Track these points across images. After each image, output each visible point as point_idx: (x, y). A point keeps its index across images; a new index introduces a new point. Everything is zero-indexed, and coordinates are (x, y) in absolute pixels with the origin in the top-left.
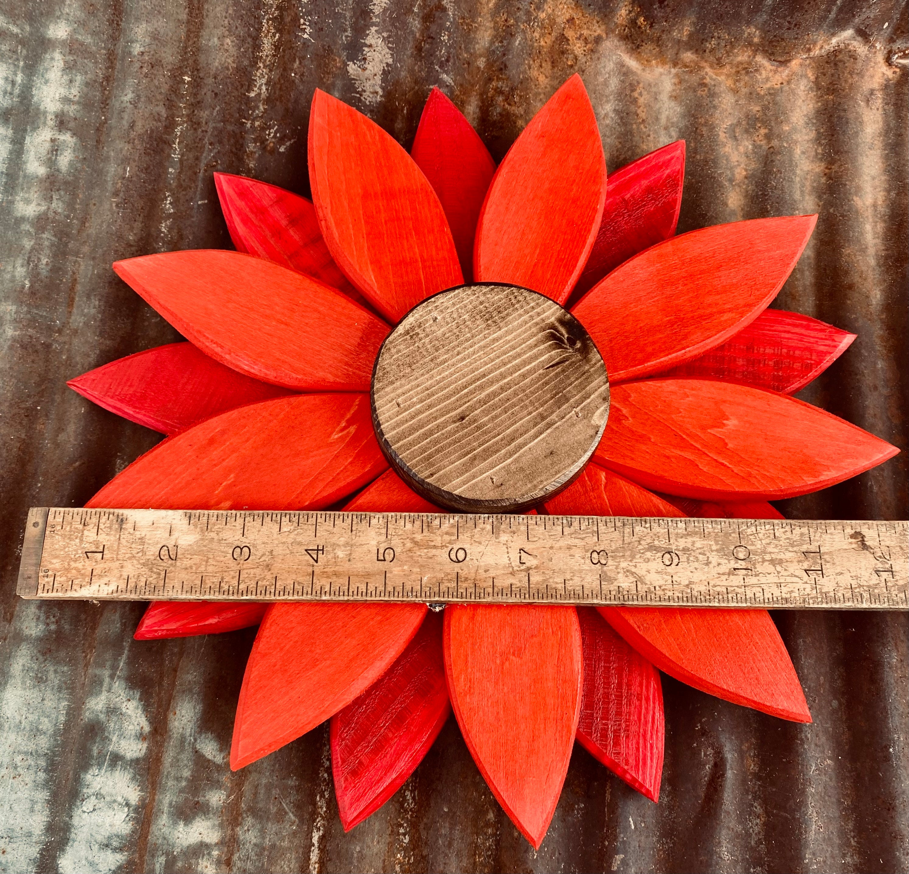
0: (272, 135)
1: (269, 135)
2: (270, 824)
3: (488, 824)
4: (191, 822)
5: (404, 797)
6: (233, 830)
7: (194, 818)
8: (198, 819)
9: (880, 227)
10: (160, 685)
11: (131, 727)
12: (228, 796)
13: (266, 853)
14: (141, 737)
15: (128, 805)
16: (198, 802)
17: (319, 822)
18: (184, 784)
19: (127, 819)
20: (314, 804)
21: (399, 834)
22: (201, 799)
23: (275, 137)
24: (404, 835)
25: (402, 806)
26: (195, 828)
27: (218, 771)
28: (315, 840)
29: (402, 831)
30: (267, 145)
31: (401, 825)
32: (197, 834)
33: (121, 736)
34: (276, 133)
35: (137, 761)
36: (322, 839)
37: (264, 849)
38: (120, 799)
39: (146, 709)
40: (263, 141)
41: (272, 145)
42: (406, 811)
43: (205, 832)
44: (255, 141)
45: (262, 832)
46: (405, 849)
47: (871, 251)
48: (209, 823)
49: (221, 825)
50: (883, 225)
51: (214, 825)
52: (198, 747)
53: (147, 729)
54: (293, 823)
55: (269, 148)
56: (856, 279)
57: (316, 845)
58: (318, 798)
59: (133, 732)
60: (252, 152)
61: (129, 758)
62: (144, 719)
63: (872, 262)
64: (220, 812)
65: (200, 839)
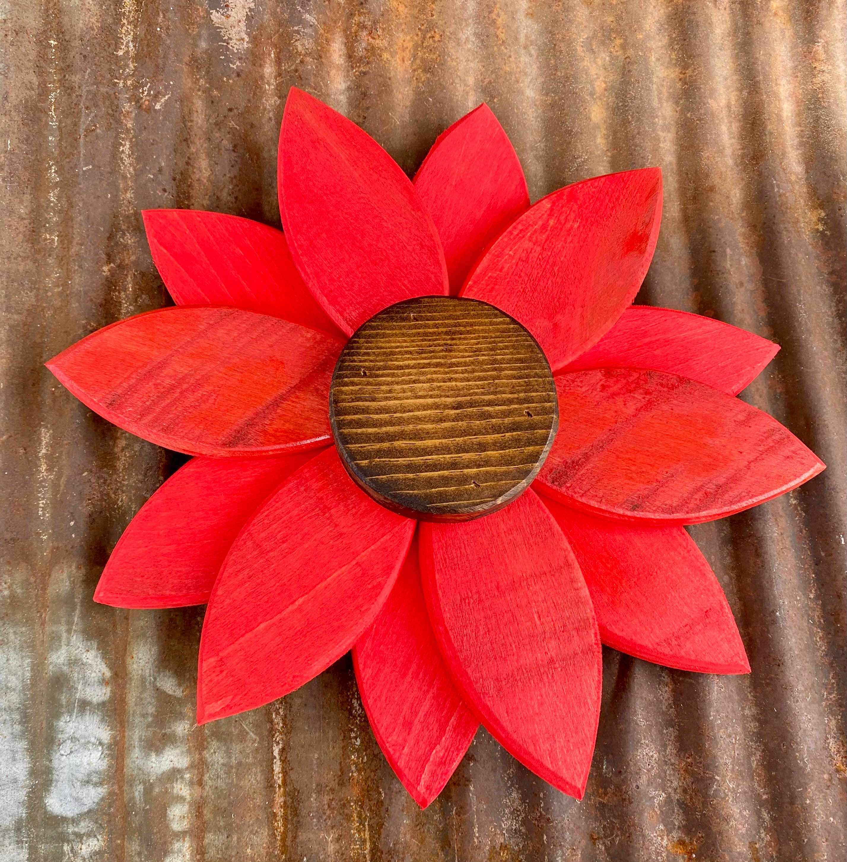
0: (146, 93)
1: (143, 93)
2: (234, 745)
4: (161, 752)
5: (352, 705)
6: (200, 754)
7: (164, 748)
8: (167, 749)
9: (735, 127)
10: (115, 633)
11: (93, 675)
12: (192, 725)
13: (234, 770)
14: (104, 682)
15: (101, 744)
16: (165, 734)
17: (278, 737)
18: (150, 719)
19: (103, 756)
20: (271, 721)
21: (350, 738)
22: (168, 731)
23: (149, 94)
24: (356, 738)
25: (351, 713)
26: (166, 756)
27: (180, 704)
28: (276, 753)
29: (353, 735)
30: (142, 104)
31: (352, 730)
32: (168, 762)
33: (86, 683)
34: (149, 91)
35: (104, 703)
36: (282, 751)
37: (232, 767)
38: (93, 740)
39: (105, 656)
40: (138, 100)
41: (147, 103)
42: (354, 717)
43: (175, 760)
44: (130, 100)
45: (228, 753)
46: (358, 751)
47: (729, 151)
48: (177, 751)
49: (189, 751)
50: (737, 124)
51: (182, 752)
52: (158, 685)
53: (108, 674)
54: (254, 741)
55: (144, 107)
56: (716, 180)
57: (278, 757)
58: (274, 716)
59: (96, 679)
60: (128, 112)
61: (95, 703)
62: (104, 666)
63: (730, 162)
64: (186, 739)
65: (172, 766)
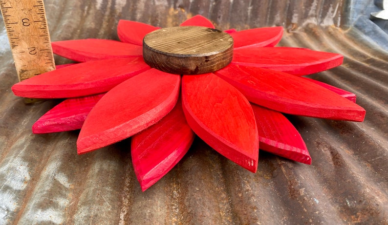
2: (94, 205)
3: (223, 199)
4: (45, 210)
5: (173, 193)
6: (71, 217)
7: (48, 208)
8: (50, 209)
10: (40, 162)
11: (19, 176)
12: (70, 203)
13: (91, 219)
14: (24, 181)
15: (8, 210)
16: (52, 201)
17: (125, 209)
18: (45, 193)
19: (6, 217)
20: (121, 202)
21: (172, 209)
22: (54, 200)
24: (176, 209)
25: (172, 197)
26: (48, 213)
27: (66, 191)
28: (122, 216)
29: (174, 207)
31: (173, 205)
32: (48, 217)
33: (13, 178)
35: (19, 191)
36: (125, 216)
37: (90, 217)
38: (4, 207)
39: (30, 171)
42: (175, 199)
43: (53, 217)
45: (90, 210)
46: (177, 215)
48: (57, 213)
49: (64, 216)
51: (59, 215)
52: (56, 177)
53: (28, 178)
54: (109, 207)
57: (123, 219)
58: (123, 199)
59: (20, 179)
61: (15, 189)
62: (28, 174)
64: (64, 209)
65: (50, 219)
